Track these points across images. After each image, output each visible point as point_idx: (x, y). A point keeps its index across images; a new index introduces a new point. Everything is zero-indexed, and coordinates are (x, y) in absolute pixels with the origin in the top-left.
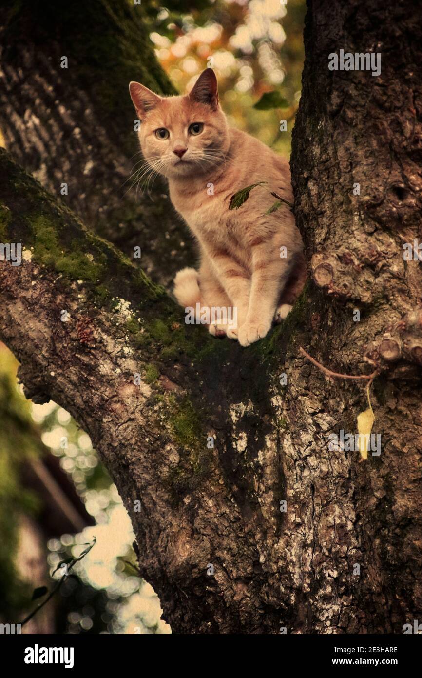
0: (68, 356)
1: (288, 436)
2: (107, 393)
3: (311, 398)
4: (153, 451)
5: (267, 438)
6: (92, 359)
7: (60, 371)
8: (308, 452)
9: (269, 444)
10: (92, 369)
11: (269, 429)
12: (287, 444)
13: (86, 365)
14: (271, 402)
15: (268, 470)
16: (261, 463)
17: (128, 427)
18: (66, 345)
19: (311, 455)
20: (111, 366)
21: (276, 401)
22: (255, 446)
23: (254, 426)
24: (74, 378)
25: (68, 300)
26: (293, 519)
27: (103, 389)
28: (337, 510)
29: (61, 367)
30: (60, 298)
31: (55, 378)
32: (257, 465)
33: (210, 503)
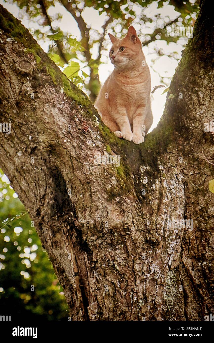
0: (75, 136)
1: (165, 181)
2: (88, 153)
3: (177, 168)
4: (107, 179)
5: (157, 180)
6: (84, 138)
7: (69, 140)
8: (173, 187)
9: (157, 182)
10: (84, 143)
11: (157, 177)
12: (165, 184)
13: (82, 140)
14: (159, 167)
15: (157, 192)
16: (154, 189)
17: (97, 168)
18: (75, 131)
19: (173, 189)
20: (92, 142)
21: (161, 167)
22: (151, 183)
23: (151, 175)
24: (75, 145)
25: (78, 113)
26: (164, 211)
27: (87, 151)
28: (179, 210)
29: (70, 139)
30: (74, 111)
31: (65, 143)
32: (152, 190)
33: (129, 201)
